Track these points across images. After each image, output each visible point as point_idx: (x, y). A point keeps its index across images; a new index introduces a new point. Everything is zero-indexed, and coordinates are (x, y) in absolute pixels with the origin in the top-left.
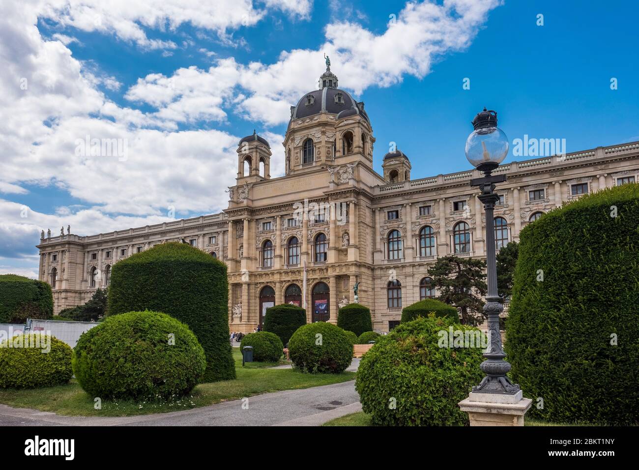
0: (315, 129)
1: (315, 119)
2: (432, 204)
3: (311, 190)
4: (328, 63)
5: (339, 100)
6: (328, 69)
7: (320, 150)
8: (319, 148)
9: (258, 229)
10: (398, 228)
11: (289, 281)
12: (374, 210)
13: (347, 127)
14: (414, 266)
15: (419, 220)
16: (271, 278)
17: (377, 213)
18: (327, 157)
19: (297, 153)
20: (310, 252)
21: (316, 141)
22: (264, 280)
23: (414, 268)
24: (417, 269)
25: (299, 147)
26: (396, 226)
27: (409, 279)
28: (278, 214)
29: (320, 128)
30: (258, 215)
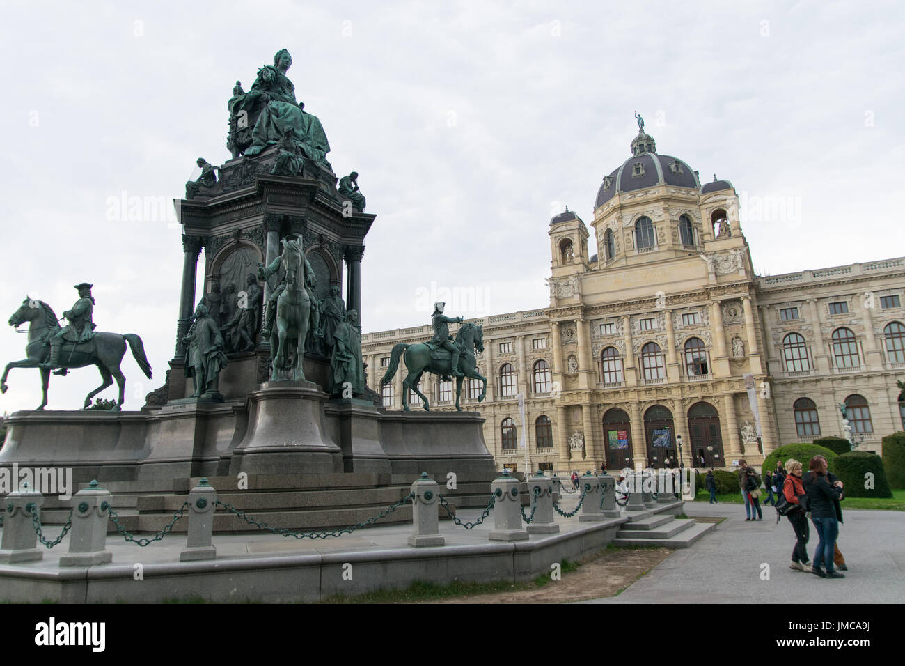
0: (651, 205)
1: (651, 192)
2: (848, 299)
3: (675, 282)
4: (641, 123)
5: (678, 170)
6: (642, 130)
7: (663, 231)
8: (661, 229)
9: (594, 332)
10: (800, 330)
11: (651, 401)
12: (760, 307)
13: (718, 204)
14: (833, 380)
15: (830, 321)
16: (623, 398)
17: (766, 311)
18: (673, 240)
19: (628, 235)
20: (680, 362)
21: (656, 220)
22: (612, 400)
23: (834, 382)
24: (839, 384)
25: (631, 227)
26: (797, 328)
27: (829, 397)
28: (625, 313)
29: (662, 203)
30: (594, 315)
